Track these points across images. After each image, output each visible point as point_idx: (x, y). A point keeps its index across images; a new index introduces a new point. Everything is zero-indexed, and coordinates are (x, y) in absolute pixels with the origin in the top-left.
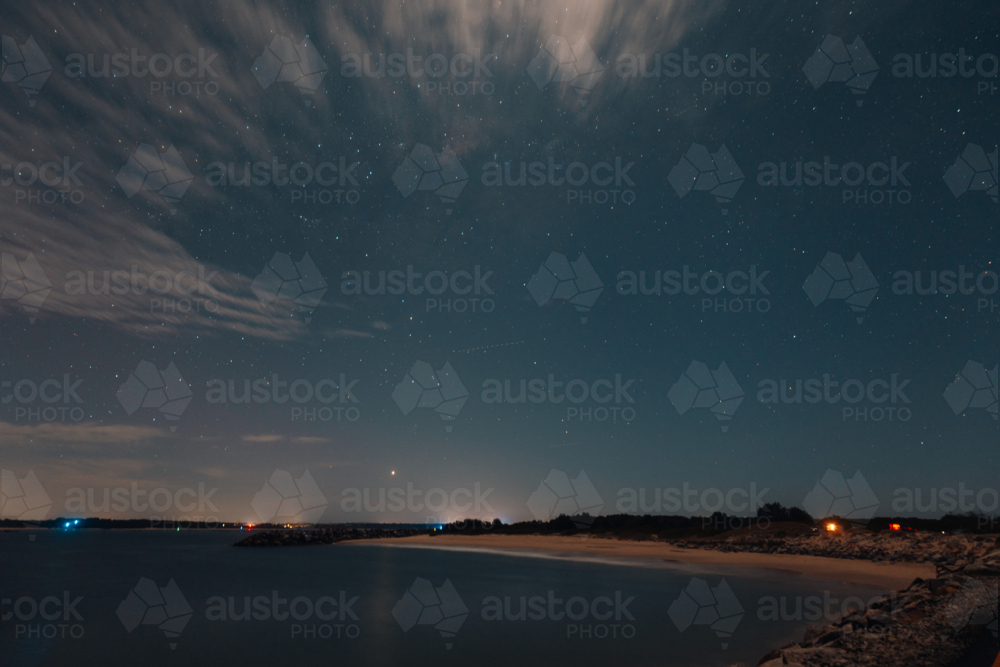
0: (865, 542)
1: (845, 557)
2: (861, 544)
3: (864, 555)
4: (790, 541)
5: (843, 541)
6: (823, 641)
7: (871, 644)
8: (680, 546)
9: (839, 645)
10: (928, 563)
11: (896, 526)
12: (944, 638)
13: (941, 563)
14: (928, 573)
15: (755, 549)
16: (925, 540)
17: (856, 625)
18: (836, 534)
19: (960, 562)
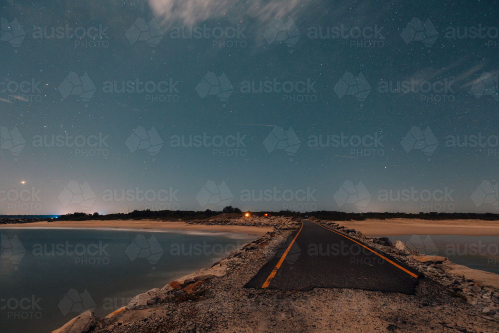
0: (256, 220)
1: (249, 226)
2: (255, 221)
3: (255, 225)
4: (232, 220)
5: (250, 220)
6: (235, 256)
7: (250, 256)
8: (190, 223)
9: (240, 257)
10: (273, 227)
11: (266, 215)
12: (271, 251)
13: (276, 226)
14: (271, 230)
15: (219, 224)
16: (273, 219)
17: (247, 249)
18: (248, 218)
19: (281, 226)
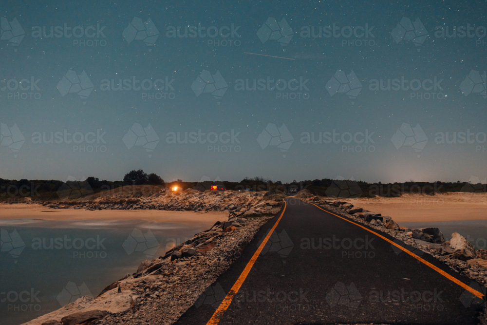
0: (195, 199)
1: (178, 210)
2: (191, 200)
3: (191, 208)
4: (144, 200)
5: (180, 198)
6: (150, 271)
7: (180, 269)
8: (52, 207)
9: (160, 272)
10: (227, 211)
11: (215, 187)
12: (222, 259)
13: (233, 211)
14: (223, 217)
15: (116, 206)
16: (229, 196)
17: (174, 257)
18: (178, 194)
19: (243, 209)
